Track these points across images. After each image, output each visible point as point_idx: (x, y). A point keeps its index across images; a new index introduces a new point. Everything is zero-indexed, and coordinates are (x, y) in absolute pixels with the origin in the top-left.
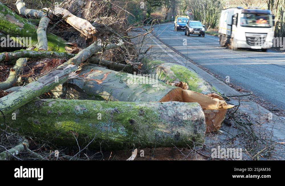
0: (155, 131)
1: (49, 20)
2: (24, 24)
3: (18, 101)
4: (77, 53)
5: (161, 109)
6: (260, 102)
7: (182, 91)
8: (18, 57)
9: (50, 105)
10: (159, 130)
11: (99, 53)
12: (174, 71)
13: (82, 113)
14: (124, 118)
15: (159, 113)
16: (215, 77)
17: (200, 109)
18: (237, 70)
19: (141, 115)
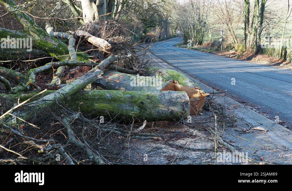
0: (157, 109)
1: (75, 40)
2: (58, 43)
3: (71, 90)
4: (100, 62)
5: (161, 95)
6: (233, 97)
7: (174, 86)
8: (61, 65)
9: (90, 94)
10: (160, 108)
11: (115, 62)
12: (169, 74)
13: (111, 98)
14: (137, 101)
15: (160, 98)
16: (200, 81)
17: (186, 95)
18: (218, 77)
19: (148, 99)
